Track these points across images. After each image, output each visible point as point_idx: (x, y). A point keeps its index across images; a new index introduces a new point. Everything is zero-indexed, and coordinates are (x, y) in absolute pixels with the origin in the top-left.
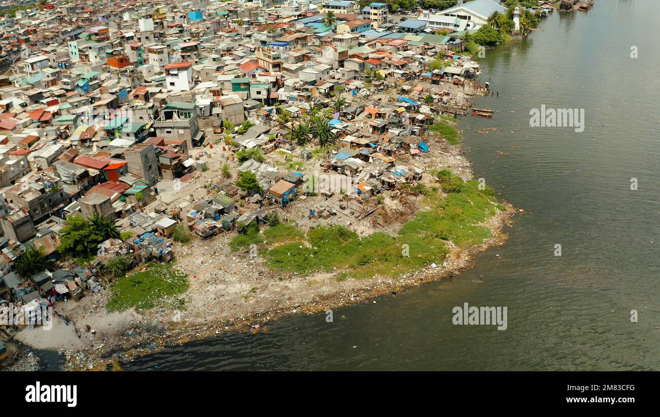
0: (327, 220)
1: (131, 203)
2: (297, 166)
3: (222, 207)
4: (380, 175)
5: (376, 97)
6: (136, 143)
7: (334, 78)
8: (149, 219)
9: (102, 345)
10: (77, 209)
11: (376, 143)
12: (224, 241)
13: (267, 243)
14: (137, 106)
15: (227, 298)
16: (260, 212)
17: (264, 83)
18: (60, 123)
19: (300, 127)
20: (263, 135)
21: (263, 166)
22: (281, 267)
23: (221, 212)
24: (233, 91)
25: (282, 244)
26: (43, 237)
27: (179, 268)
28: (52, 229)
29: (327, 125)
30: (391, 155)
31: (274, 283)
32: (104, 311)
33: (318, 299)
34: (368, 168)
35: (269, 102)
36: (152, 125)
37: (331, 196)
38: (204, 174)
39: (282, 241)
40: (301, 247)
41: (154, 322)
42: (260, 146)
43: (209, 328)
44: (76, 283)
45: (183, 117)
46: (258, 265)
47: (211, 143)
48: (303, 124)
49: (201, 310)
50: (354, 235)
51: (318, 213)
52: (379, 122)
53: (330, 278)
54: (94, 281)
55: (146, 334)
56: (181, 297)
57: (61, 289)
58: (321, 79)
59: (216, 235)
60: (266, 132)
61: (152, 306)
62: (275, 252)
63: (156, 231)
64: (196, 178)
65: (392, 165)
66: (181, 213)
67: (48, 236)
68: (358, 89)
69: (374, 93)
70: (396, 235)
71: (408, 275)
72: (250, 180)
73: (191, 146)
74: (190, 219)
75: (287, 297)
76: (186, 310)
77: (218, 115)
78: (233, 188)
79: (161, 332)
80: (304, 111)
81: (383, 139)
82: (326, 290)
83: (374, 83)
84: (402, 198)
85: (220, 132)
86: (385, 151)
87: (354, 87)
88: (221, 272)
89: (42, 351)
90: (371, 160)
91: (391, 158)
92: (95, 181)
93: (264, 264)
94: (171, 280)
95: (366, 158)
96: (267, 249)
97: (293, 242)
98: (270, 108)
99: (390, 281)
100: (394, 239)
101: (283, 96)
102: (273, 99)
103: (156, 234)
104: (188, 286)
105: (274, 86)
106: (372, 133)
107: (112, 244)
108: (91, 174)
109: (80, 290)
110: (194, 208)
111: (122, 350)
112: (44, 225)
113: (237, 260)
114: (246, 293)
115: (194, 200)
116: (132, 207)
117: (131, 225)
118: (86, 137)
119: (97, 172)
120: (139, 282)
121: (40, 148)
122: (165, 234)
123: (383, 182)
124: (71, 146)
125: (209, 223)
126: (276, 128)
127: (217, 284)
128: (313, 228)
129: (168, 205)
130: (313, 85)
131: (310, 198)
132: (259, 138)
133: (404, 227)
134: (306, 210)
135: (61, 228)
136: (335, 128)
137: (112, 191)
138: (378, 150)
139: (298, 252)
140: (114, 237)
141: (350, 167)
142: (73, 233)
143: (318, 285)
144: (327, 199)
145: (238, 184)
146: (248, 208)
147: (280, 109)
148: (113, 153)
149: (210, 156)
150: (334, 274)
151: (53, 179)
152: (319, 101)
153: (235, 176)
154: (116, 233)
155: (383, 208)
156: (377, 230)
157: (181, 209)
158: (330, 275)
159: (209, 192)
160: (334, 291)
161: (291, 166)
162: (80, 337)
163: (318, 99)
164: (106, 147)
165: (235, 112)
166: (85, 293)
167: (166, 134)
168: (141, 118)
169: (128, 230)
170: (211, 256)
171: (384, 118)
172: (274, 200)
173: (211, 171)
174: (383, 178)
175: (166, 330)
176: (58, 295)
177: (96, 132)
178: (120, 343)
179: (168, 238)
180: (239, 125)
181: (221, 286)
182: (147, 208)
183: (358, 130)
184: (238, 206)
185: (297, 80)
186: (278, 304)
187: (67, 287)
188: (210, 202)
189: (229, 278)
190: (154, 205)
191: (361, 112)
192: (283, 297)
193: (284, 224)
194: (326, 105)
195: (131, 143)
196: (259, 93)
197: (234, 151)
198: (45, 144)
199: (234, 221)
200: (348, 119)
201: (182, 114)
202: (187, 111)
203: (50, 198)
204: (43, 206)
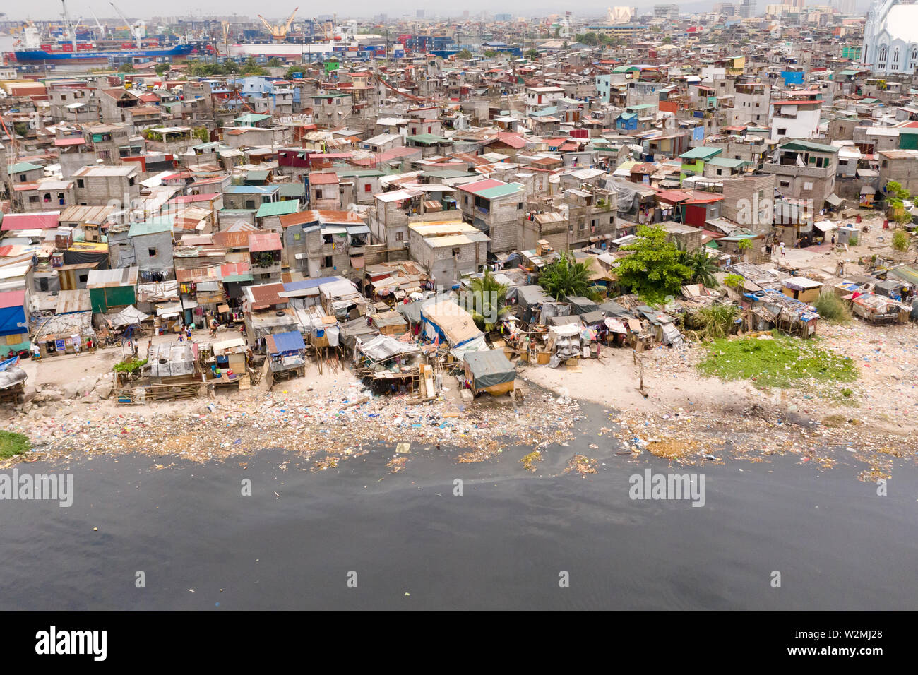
14: (733, 138)
32: (694, 372)
41: (793, 408)
45: (814, 164)
47: (859, 217)
57: (615, 326)
64: (839, 251)
76: (856, 406)
104: (856, 376)
107: (702, 292)
119: (669, 206)
140: (706, 285)
151: (604, 191)
162: (646, 397)
168: (738, 158)
187: (626, 326)
201: (813, 160)
202: (823, 156)
203: (595, 218)
204: (582, 227)
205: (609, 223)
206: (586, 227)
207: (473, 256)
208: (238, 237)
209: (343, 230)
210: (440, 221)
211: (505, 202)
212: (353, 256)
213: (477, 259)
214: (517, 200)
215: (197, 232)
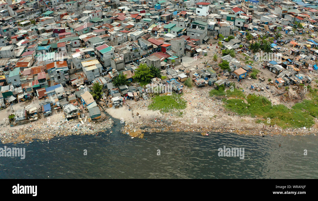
0: (258, 92)
1: (169, 63)
2: (250, 63)
3: (210, 75)
4: (290, 76)
5: (297, 36)
6: (177, 36)
7: (278, 23)
8: (175, 73)
9: (142, 123)
10: (145, 61)
11: (292, 60)
12: (207, 91)
13: (227, 96)
14: (180, 20)
15: (202, 117)
16: (227, 81)
17: (243, 19)
18: (145, 22)
19: (256, 44)
20: (237, 44)
21: (234, 59)
22: (231, 109)
23: (209, 77)
24: (227, 20)
25: (234, 98)
26: (128, 71)
27: (184, 98)
28: (132, 68)
29: (269, 46)
30: (298, 68)
31: (225, 115)
32: (147, 108)
33: (244, 129)
34: (285, 72)
35: (243, 28)
36: (186, 29)
37: (263, 81)
38: (205, 57)
39: (234, 97)
40: (242, 102)
41: (167, 119)
42: (234, 49)
43: (190, 128)
44: (138, 94)
45: (201, 28)
46: (220, 105)
47: (211, 44)
48: (258, 43)
49: (189, 119)
50: (269, 103)
51: (255, 88)
52: (296, 50)
53: (252, 121)
54: (145, 94)
55: (162, 123)
56: (181, 111)
57: (130, 94)
58: (271, 22)
59: (204, 87)
60: (239, 43)
61: (168, 112)
62: (229, 101)
63: (177, 78)
64: (201, 59)
65: (297, 73)
66: (190, 73)
67: (130, 71)
68: (289, 30)
69: (297, 34)
70: (290, 108)
71: (291, 129)
72: (226, 64)
73: (202, 43)
74: (194, 77)
75: (230, 124)
76: (182, 117)
77: (217, 30)
78: (217, 67)
79: (169, 124)
80: (259, 36)
81: (296, 59)
82: (249, 125)
83: (298, 29)
84: (298, 90)
85: (217, 38)
86: (296, 65)
87: (287, 29)
88: (202, 104)
89: (116, 119)
90: (287, 68)
91: (298, 69)
92: (155, 50)
93: (223, 106)
94: (179, 102)
95: (285, 66)
96: (226, 99)
97: (240, 99)
98: (243, 32)
99: (281, 130)
100: (289, 110)
101: (251, 27)
102: (245, 28)
103: (177, 80)
104: (186, 107)
105: (247, 21)
106: (291, 54)
107: (157, 80)
108: (154, 47)
109: (138, 97)
110: (197, 72)
111: (150, 127)
112: (129, 65)
113: (211, 101)
114: (211, 117)
115: (198, 68)
116: (169, 65)
117: (167, 73)
118: (155, 30)
119: (157, 47)
120: (165, 100)
121: (134, 31)
122: (181, 81)
123: (291, 80)
124: (148, 32)
125: (202, 81)
126: (244, 42)
127: (199, 109)
128: (250, 94)
129: (185, 68)
130: (267, 24)
131: (253, 80)
132: (235, 45)
133: (295, 105)
134: (249, 85)
135: (136, 68)
136: (273, 48)
137: (162, 56)
138: (292, 63)
139: (240, 104)
140: (159, 77)
141: (276, 69)
142: (141, 72)
143: (246, 122)
144: (261, 82)
145: (220, 66)
146: (222, 78)
147: (248, 33)
148: (166, 39)
149: (209, 50)
150: (255, 119)
151: (137, 46)
152: (268, 33)
153: (219, 61)
154: (160, 75)
155: (287, 93)
156: (282, 103)
157: (191, 71)
158: (253, 119)
159: (205, 66)
160: (253, 127)
161: (247, 62)
162: (133, 117)
163: (268, 32)
164: (163, 36)
165: (226, 30)
166: (140, 99)
167: (191, 35)
168: (181, 26)
169: (165, 75)
170: (199, 96)
171: (299, 48)
172: (235, 77)
173: (208, 56)
174: (291, 78)
175: (171, 124)
176: (129, 97)
177: (160, 29)
178: (150, 124)
179: (182, 83)
180: (226, 37)
181: (201, 111)
182: (176, 67)
183: (284, 51)
184: (218, 76)
185: (259, 20)
186: (225, 126)
187: (133, 94)
188: (205, 71)
189: (205, 108)
190: (179, 66)
191: (288, 42)
192: (228, 123)
193: (237, 89)
194: (271, 36)
195: (175, 36)
196: (239, 23)
197: (221, 49)
198: (136, 30)
199: (214, 82)
200: (281, 45)
201: (200, 27)
202: (203, 26)
203: (134, 54)
204: (130, 57)
205: (138, 54)
206: (132, 57)
207: (98, 71)
208: (37, 70)
209: (62, 69)
210: (90, 61)
211: (107, 54)
212: (65, 75)
213: (99, 72)
214: (111, 53)
215: (28, 67)
